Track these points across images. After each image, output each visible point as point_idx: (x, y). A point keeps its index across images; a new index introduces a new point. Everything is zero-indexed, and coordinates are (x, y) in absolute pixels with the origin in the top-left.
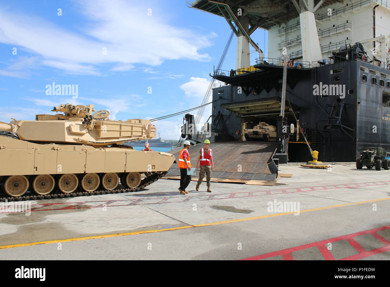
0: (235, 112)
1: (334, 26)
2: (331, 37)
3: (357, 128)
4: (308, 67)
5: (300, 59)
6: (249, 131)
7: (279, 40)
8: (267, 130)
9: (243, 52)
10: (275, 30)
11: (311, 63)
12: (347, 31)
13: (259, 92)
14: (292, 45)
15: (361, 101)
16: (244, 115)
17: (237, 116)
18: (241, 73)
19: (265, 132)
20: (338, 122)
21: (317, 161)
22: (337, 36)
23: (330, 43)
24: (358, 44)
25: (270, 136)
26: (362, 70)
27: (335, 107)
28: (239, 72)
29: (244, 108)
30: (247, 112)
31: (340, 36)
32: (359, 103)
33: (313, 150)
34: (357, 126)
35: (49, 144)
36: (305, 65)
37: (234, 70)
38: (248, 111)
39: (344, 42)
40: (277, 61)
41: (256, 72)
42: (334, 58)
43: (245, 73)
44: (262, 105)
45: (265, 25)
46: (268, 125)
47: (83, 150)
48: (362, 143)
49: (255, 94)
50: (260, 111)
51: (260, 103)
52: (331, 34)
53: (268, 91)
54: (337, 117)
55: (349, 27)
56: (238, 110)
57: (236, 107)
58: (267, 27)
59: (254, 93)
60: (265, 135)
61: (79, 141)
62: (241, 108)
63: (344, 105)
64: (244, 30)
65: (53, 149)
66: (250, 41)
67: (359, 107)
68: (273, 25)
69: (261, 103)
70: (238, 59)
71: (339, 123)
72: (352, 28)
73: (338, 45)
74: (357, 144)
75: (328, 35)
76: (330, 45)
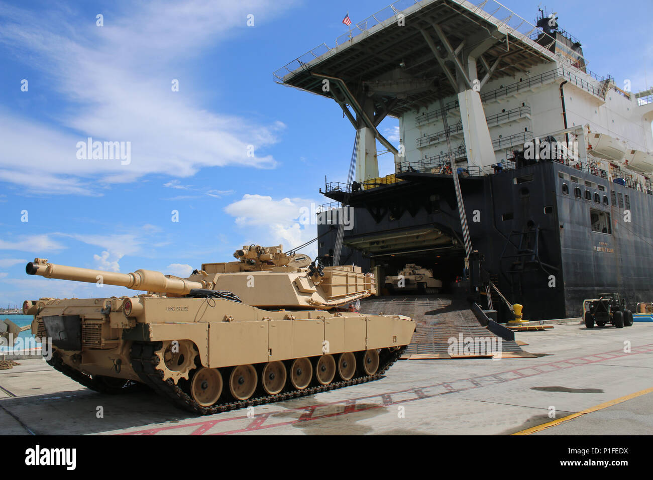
0: (361, 250)
1: (504, 111)
2: (500, 127)
3: (563, 265)
4: (477, 174)
5: (462, 163)
6: (393, 279)
7: (417, 133)
8: (423, 275)
9: (367, 154)
10: (411, 117)
11: (481, 168)
12: (525, 118)
13: (397, 216)
14: (441, 140)
15: (563, 224)
16: (375, 253)
17: (364, 256)
18: (371, 187)
19: (420, 279)
20: (534, 257)
21: (521, 320)
22: (510, 125)
23: (500, 136)
24: (550, 138)
25: (428, 286)
26: (561, 176)
27: (525, 235)
28: (367, 185)
29: (378, 242)
30: (381, 249)
31: (514, 125)
32: (562, 227)
33: (512, 303)
34: (563, 263)
35: (279, 310)
36: (473, 172)
37: (358, 182)
38: (382, 247)
39: (522, 134)
40: (416, 165)
41: (397, 185)
42: (517, 161)
43: (378, 186)
44: (408, 238)
45: (395, 110)
46: (421, 267)
47: (318, 318)
48: (572, 288)
49: (392, 219)
50: (403, 246)
51: (406, 234)
52: (500, 123)
53: (413, 214)
54: (532, 251)
55: (528, 113)
56: (368, 246)
57: (365, 241)
58: (398, 114)
59: (389, 218)
60: (420, 285)
61: (312, 304)
62: (372, 243)
63: (540, 231)
64: (368, 119)
65: (287, 318)
66: (378, 136)
67: (562, 233)
68: (406, 110)
69: (408, 234)
70: (360, 165)
71: (536, 258)
72: (532, 114)
73: (513, 140)
74: (565, 291)
75: (496, 124)
76: (501, 140)
